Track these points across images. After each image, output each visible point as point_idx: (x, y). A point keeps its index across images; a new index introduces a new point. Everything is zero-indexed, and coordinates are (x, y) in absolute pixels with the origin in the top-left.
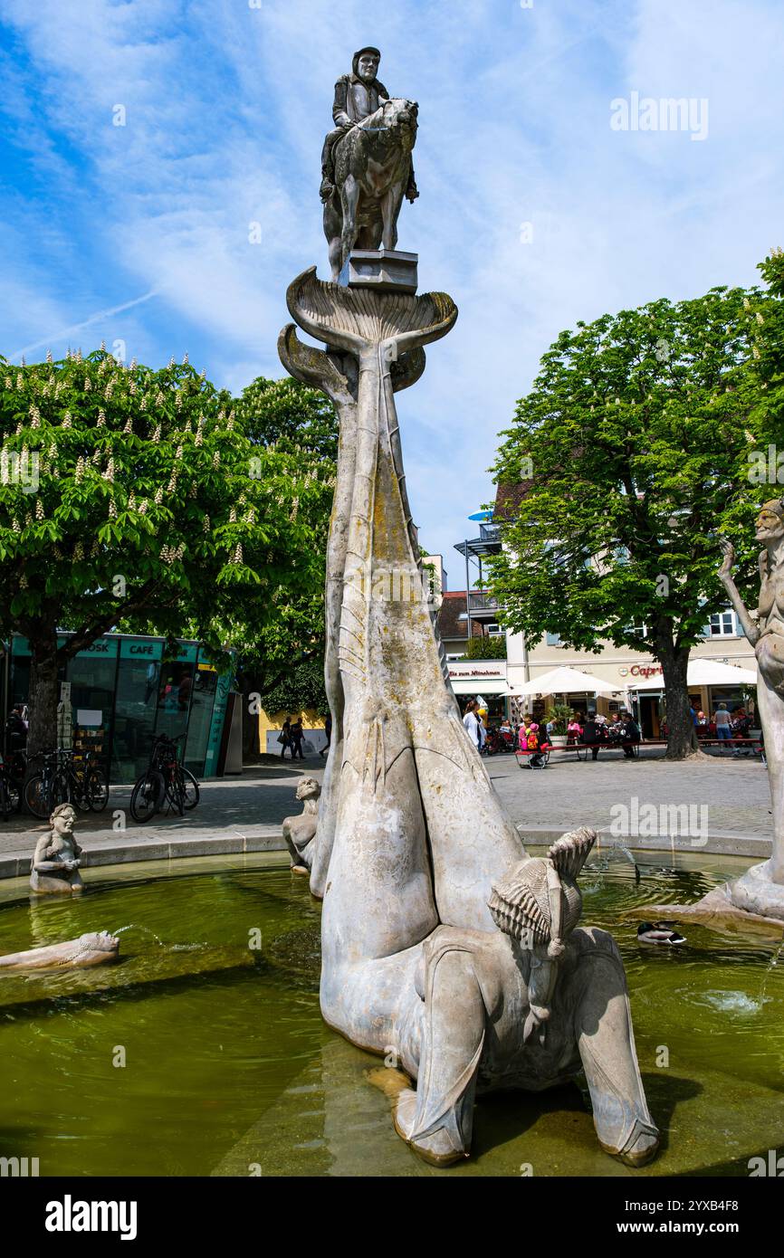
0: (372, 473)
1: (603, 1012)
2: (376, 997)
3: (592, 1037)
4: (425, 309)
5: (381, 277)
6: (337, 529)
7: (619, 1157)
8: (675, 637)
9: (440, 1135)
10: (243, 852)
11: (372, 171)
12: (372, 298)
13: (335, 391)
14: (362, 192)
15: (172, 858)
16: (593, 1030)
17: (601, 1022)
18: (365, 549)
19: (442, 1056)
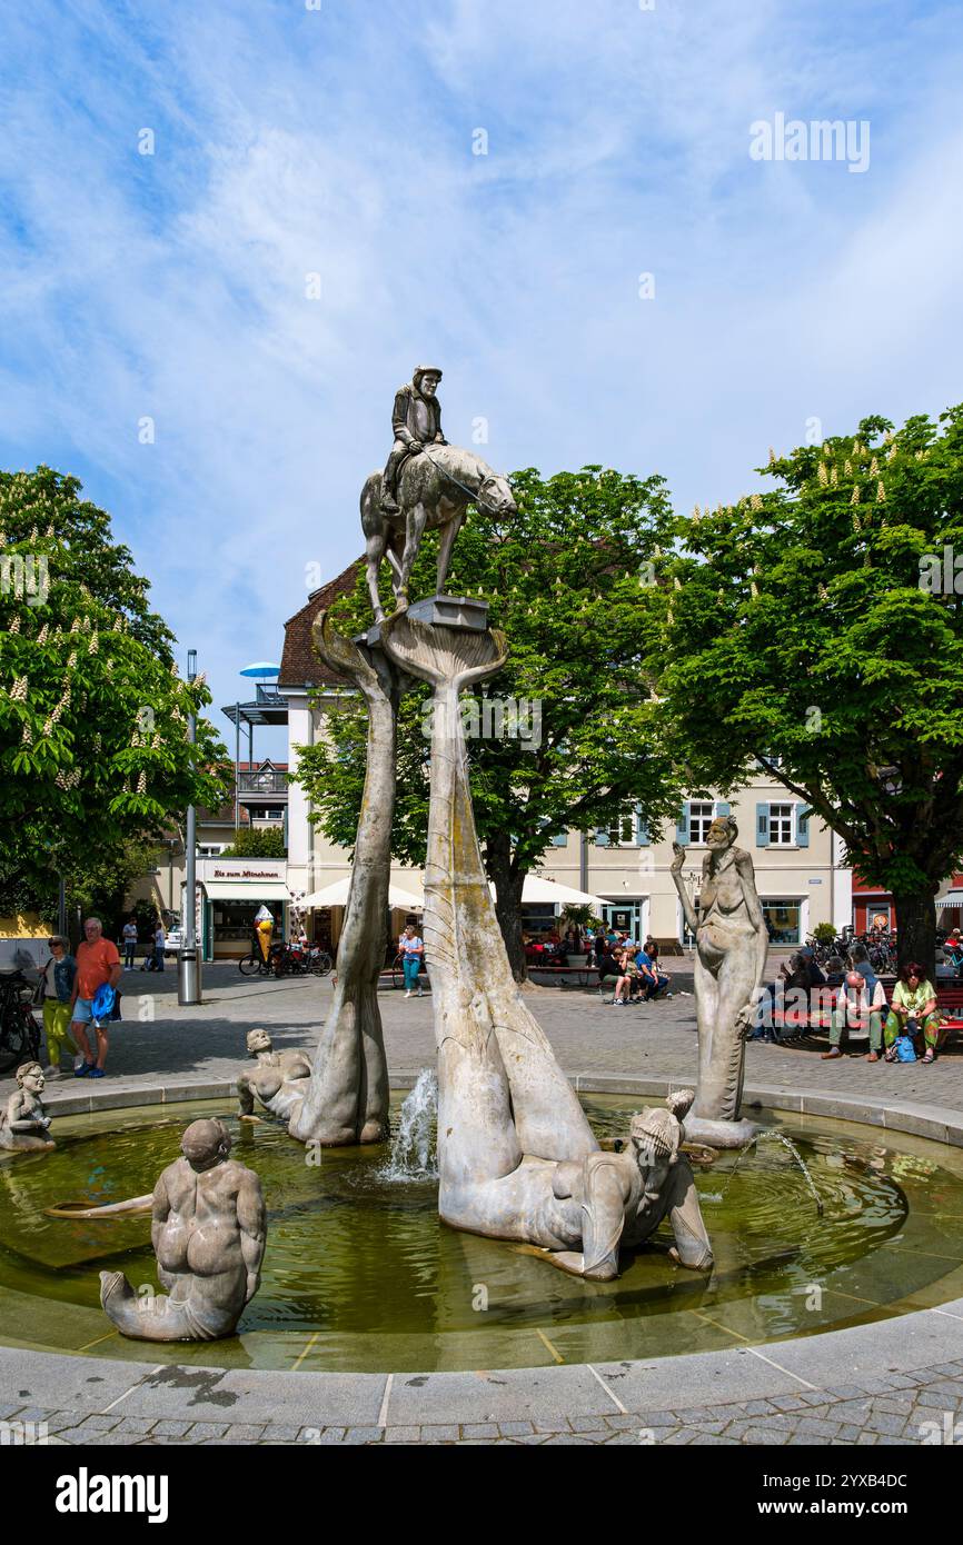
0: (450, 797)
1: (686, 1194)
2: (506, 1203)
3: (681, 1208)
4: (487, 647)
5: (460, 620)
6: (369, 819)
7: (698, 1269)
8: (512, 857)
9: (606, 1266)
10: (162, 1103)
11: (443, 506)
12: (449, 636)
13: (368, 685)
14: (428, 519)
15: (93, 1112)
16: (681, 1204)
17: (686, 1200)
18: (447, 864)
19: (604, 1224)
